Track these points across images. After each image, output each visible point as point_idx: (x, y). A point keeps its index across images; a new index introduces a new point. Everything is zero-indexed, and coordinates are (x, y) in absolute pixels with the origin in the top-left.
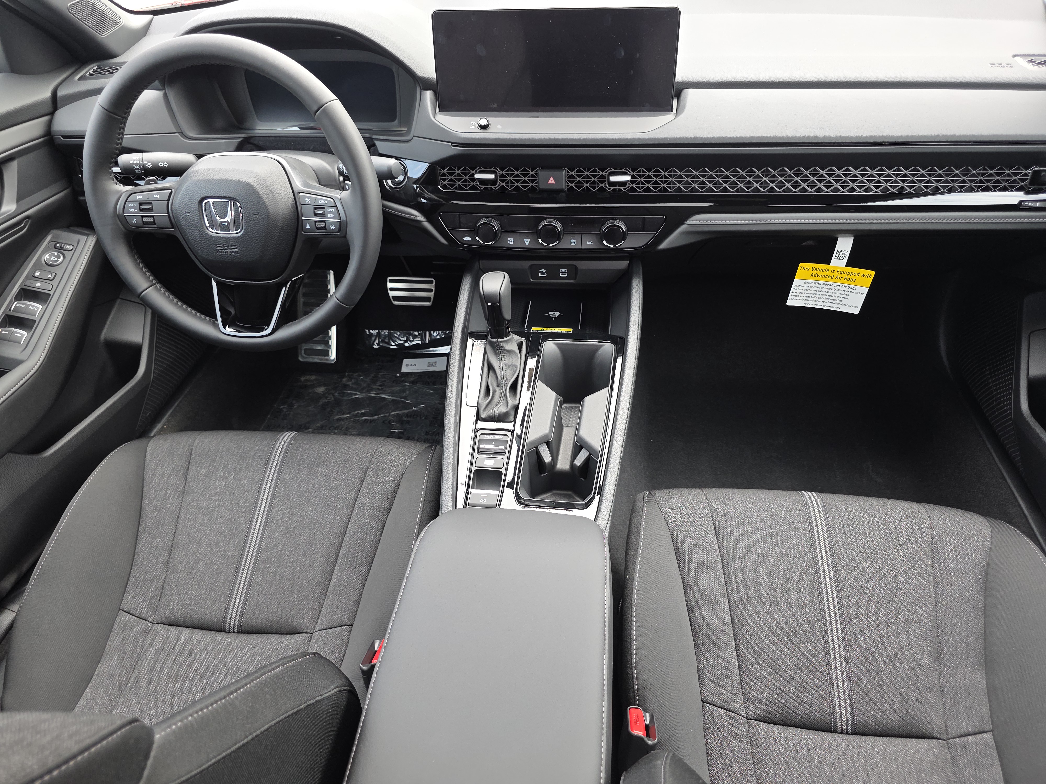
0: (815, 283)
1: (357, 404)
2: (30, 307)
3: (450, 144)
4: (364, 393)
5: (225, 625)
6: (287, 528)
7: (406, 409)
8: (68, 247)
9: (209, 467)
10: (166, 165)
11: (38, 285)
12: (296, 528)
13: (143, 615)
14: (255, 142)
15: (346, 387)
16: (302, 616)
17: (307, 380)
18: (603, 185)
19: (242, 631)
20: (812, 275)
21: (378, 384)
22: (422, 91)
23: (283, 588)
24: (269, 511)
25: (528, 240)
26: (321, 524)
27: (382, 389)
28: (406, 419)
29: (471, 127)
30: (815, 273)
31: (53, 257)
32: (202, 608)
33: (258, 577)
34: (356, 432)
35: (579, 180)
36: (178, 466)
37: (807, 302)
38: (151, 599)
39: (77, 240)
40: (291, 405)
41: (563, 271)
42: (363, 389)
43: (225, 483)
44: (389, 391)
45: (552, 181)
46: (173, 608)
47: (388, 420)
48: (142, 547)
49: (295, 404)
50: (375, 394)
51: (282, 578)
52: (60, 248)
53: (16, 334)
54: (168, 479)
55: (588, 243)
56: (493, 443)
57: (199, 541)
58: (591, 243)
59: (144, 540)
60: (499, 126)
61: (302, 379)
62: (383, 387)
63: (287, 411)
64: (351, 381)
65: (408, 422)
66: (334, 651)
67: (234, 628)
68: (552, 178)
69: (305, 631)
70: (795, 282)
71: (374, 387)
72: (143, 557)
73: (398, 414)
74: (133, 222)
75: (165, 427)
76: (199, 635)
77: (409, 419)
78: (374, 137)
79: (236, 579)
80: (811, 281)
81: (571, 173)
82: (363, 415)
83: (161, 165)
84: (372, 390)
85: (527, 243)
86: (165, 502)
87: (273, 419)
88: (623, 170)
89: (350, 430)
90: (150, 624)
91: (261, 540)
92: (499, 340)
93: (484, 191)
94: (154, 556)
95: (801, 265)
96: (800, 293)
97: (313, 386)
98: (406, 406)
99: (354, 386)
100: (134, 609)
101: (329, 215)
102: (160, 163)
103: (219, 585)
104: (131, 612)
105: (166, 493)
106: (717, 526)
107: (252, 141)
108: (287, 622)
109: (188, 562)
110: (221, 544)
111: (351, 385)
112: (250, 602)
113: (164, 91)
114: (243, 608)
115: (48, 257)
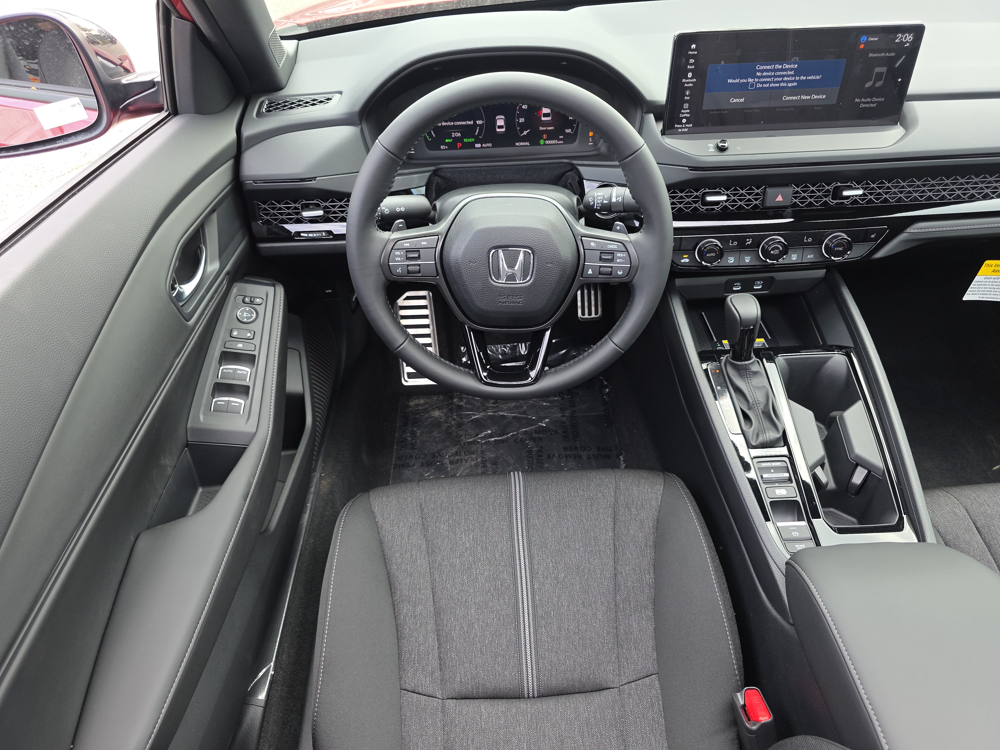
0: (994, 278)
1: (479, 425)
2: (239, 372)
3: (687, 168)
4: (481, 412)
5: (523, 693)
6: (556, 578)
7: (531, 425)
8: (258, 300)
9: (448, 521)
10: (403, 209)
11: (240, 345)
12: (565, 577)
13: (430, 692)
14: (442, 174)
15: (460, 407)
16: (604, 671)
17: (417, 405)
18: (827, 199)
19: (544, 694)
20: (994, 271)
21: (491, 402)
22: (643, 114)
23: (573, 644)
24: (531, 563)
25: (749, 257)
26: (589, 570)
27: (498, 406)
28: (536, 436)
29: (710, 150)
30: (996, 268)
31: (245, 313)
32: (493, 675)
33: (542, 634)
34: (493, 454)
35: (804, 196)
36: (414, 524)
37: (981, 296)
38: (433, 672)
39: (265, 293)
40: (413, 433)
41: (759, 283)
42: (478, 408)
43: (473, 536)
44: (505, 408)
45: (780, 198)
46: (461, 680)
47: (519, 439)
48: (405, 617)
49: (417, 432)
50: (493, 412)
51: (569, 632)
52: (250, 302)
53: (232, 404)
54: (408, 540)
55: (809, 257)
56: (772, 471)
57: (466, 603)
58: (812, 256)
59: (405, 609)
60: (738, 148)
61: (412, 404)
62: (497, 405)
63: (412, 440)
64: (462, 401)
65: (540, 439)
66: (653, 704)
67: (533, 693)
68: (780, 195)
69: (612, 686)
70: (977, 278)
71: (488, 405)
72: (410, 628)
73: (526, 431)
74: (398, 271)
75: (323, 475)
76: (501, 706)
77: (541, 436)
78: (575, 162)
79: (519, 639)
80: (990, 277)
81: (797, 189)
82: (491, 436)
83: (398, 210)
84: (488, 408)
85: (747, 261)
86: (414, 564)
87: (401, 450)
88: (849, 184)
89: (486, 453)
90: (440, 701)
91: (533, 595)
92: (746, 362)
93: (705, 212)
94: (421, 626)
95: (987, 262)
96: (978, 288)
97: (426, 411)
98: (530, 423)
99: (468, 406)
100: (418, 686)
101: (618, 261)
102: (397, 208)
103: (504, 649)
104: (416, 691)
105: (412, 556)
106: (979, 526)
107: (439, 173)
108: (589, 679)
109: (462, 628)
110: (491, 604)
111: (464, 406)
112: (543, 662)
113: (360, 126)
114: (538, 670)
115: (240, 314)
